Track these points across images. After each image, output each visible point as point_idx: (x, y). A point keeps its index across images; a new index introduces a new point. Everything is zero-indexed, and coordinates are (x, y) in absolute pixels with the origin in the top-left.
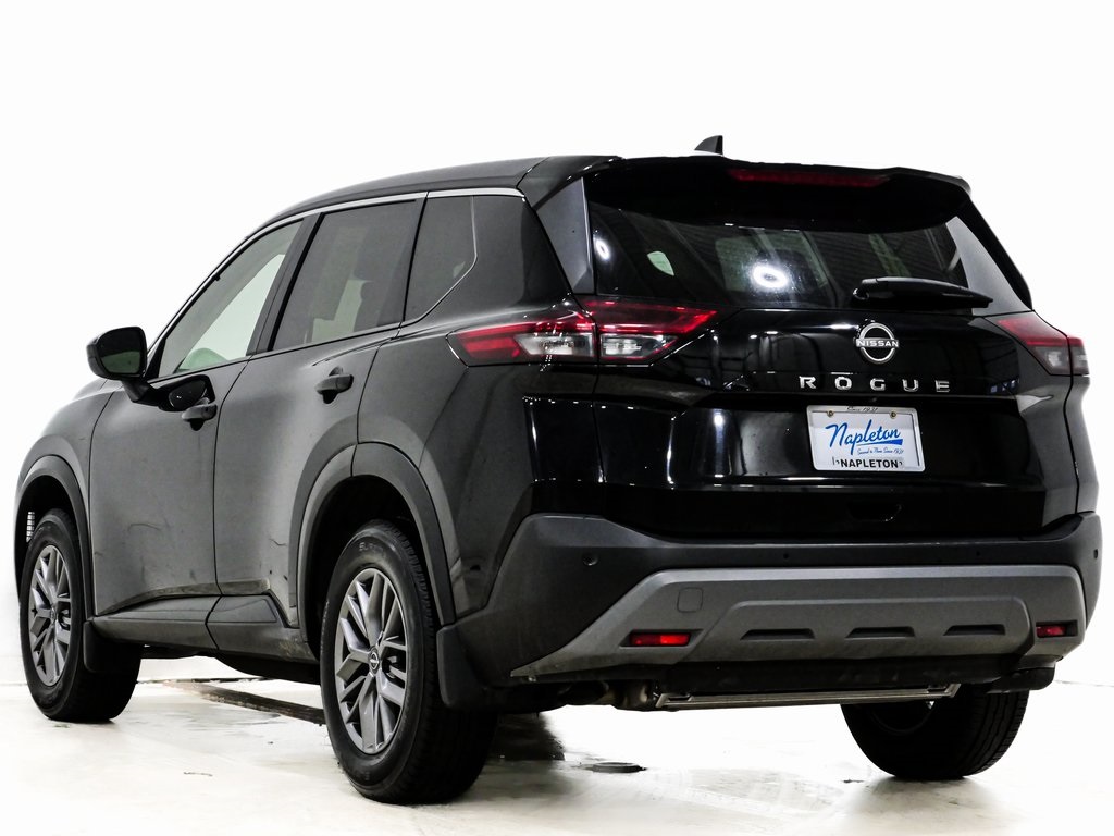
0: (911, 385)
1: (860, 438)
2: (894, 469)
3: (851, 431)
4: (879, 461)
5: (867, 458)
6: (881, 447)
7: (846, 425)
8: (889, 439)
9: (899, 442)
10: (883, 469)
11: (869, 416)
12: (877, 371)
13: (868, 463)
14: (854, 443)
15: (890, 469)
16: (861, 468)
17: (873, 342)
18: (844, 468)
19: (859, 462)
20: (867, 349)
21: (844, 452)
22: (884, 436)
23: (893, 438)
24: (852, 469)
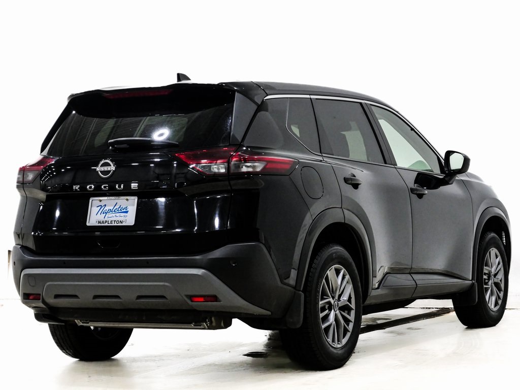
0: (120, 186)
1: (110, 211)
2: (121, 224)
3: (107, 208)
4: (115, 221)
5: (110, 220)
6: (118, 215)
7: (105, 205)
8: (123, 211)
9: (127, 212)
10: (116, 224)
11: (116, 201)
12: (104, 181)
13: (110, 222)
14: (106, 213)
15: (119, 224)
16: (106, 224)
17: (102, 169)
18: (99, 225)
19: (106, 222)
20: (101, 172)
21: (101, 217)
22: (121, 210)
23: (125, 210)
24: (103, 225)
